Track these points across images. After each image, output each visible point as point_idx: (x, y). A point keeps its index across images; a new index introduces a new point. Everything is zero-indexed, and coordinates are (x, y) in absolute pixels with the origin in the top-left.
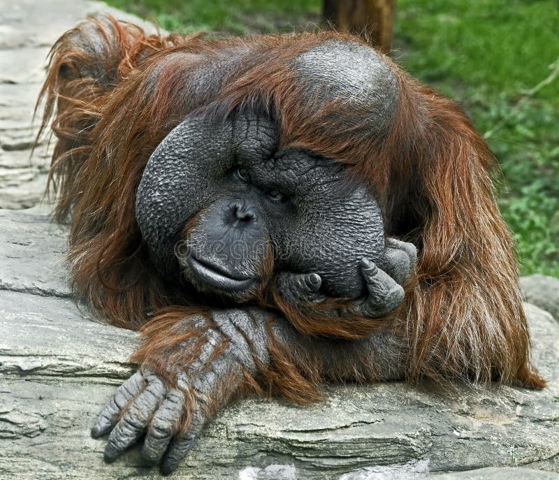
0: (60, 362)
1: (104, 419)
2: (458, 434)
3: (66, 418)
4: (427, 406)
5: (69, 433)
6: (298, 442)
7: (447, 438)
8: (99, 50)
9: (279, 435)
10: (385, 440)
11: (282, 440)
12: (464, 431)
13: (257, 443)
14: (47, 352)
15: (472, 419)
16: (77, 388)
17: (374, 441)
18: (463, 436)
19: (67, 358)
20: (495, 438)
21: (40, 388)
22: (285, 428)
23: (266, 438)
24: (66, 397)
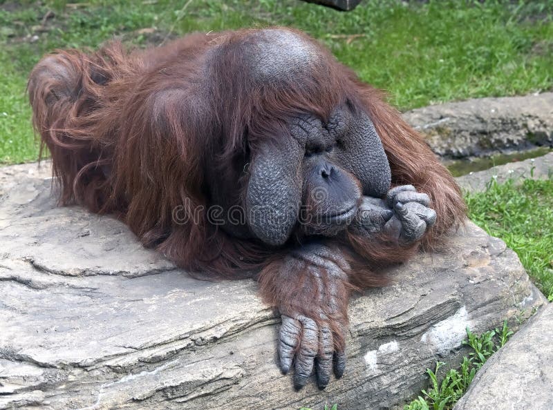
0: (235, 324)
1: (287, 359)
2: (473, 282)
3: (253, 362)
4: (445, 269)
5: (258, 372)
6: (399, 324)
7: (469, 287)
8: (65, 75)
9: (385, 324)
10: (444, 303)
11: (388, 327)
12: (475, 279)
13: (371, 335)
14: (223, 320)
15: (471, 268)
16: (248, 337)
17: (439, 306)
18: (476, 282)
19: (237, 318)
20: (491, 276)
21: (229, 346)
22: (387, 317)
23: (378, 329)
24: (245, 346)
